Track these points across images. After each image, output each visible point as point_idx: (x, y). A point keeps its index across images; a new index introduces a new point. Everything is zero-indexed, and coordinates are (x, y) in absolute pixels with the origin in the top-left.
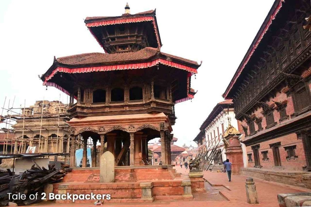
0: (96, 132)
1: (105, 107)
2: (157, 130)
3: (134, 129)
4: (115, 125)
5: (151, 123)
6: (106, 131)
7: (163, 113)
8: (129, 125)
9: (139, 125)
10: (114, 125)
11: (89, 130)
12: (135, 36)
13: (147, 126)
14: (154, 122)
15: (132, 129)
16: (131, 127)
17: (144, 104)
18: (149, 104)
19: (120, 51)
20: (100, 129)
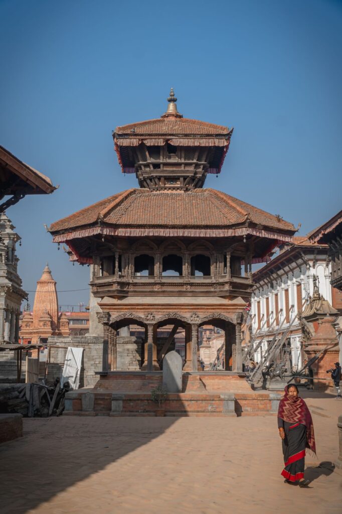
0: (141, 320)
1: (155, 284)
2: (231, 322)
3: (198, 319)
4: (171, 311)
5: (224, 311)
6: (156, 319)
7: (240, 297)
8: (190, 313)
9: (206, 313)
10: (169, 311)
11: (130, 317)
12: (194, 165)
13: (216, 316)
14: (228, 311)
15: (196, 319)
16: (194, 316)
17: (214, 283)
18: (223, 284)
19: (166, 186)
20: (148, 316)
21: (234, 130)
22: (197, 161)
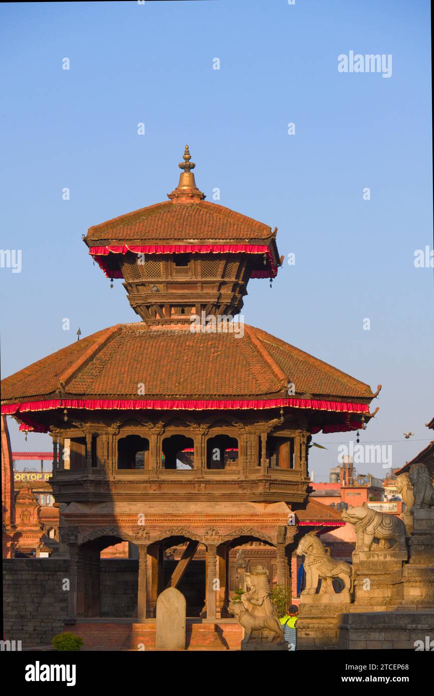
1: (150, 482)
3: (217, 537)
4: (174, 524)
6: (151, 538)
7: (284, 503)
8: (205, 528)
9: (230, 528)
10: (170, 524)
11: (111, 534)
13: (246, 533)
14: (264, 524)
15: (213, 537)
16: (210, 532)
17: (242, 481)
18: (255, 483)
19: (172, 317)
20: (138, 533)
21: (278, 232)
22: (222, 278)
